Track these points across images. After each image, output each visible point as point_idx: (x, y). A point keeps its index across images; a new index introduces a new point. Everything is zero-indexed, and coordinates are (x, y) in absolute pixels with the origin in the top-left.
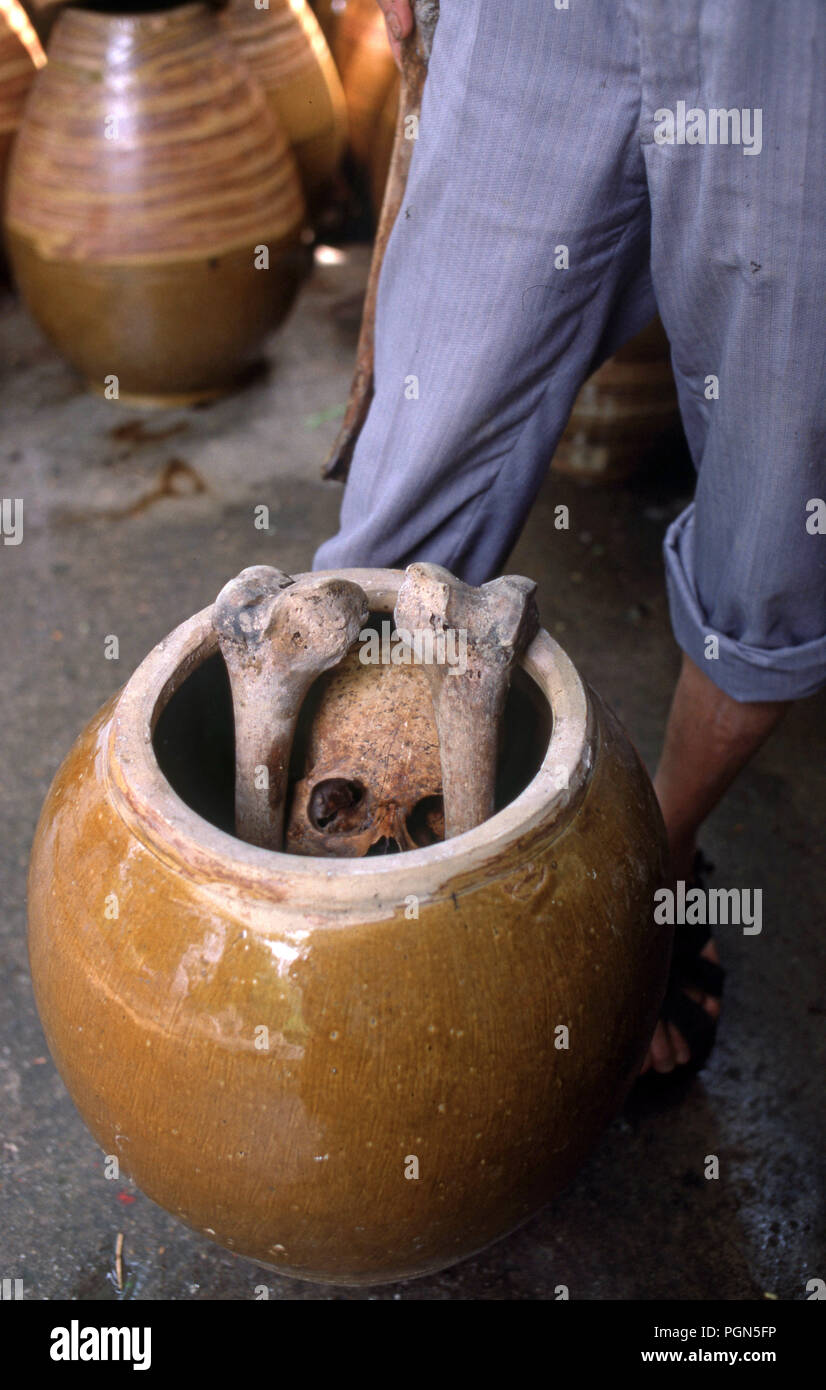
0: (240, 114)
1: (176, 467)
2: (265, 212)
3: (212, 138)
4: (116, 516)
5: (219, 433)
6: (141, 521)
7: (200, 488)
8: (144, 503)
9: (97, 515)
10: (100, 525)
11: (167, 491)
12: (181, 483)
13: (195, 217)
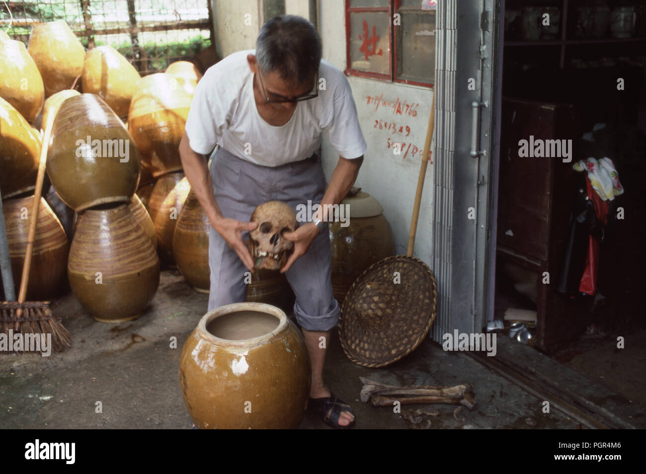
0: (140, 233)
1: (134, 336)
2: (150, 258)
3: (134, 239)
4: (121, 351)
5: (143, 325)
6: (129, 350)
7: (144, 340)
8: (129, 346)
9: (116, 351)
10: (118, 353)
11: (134, 342)
12: (137, 339)
13: (132, 262)
